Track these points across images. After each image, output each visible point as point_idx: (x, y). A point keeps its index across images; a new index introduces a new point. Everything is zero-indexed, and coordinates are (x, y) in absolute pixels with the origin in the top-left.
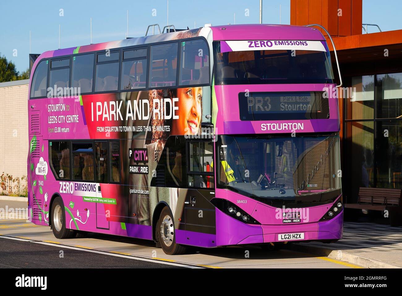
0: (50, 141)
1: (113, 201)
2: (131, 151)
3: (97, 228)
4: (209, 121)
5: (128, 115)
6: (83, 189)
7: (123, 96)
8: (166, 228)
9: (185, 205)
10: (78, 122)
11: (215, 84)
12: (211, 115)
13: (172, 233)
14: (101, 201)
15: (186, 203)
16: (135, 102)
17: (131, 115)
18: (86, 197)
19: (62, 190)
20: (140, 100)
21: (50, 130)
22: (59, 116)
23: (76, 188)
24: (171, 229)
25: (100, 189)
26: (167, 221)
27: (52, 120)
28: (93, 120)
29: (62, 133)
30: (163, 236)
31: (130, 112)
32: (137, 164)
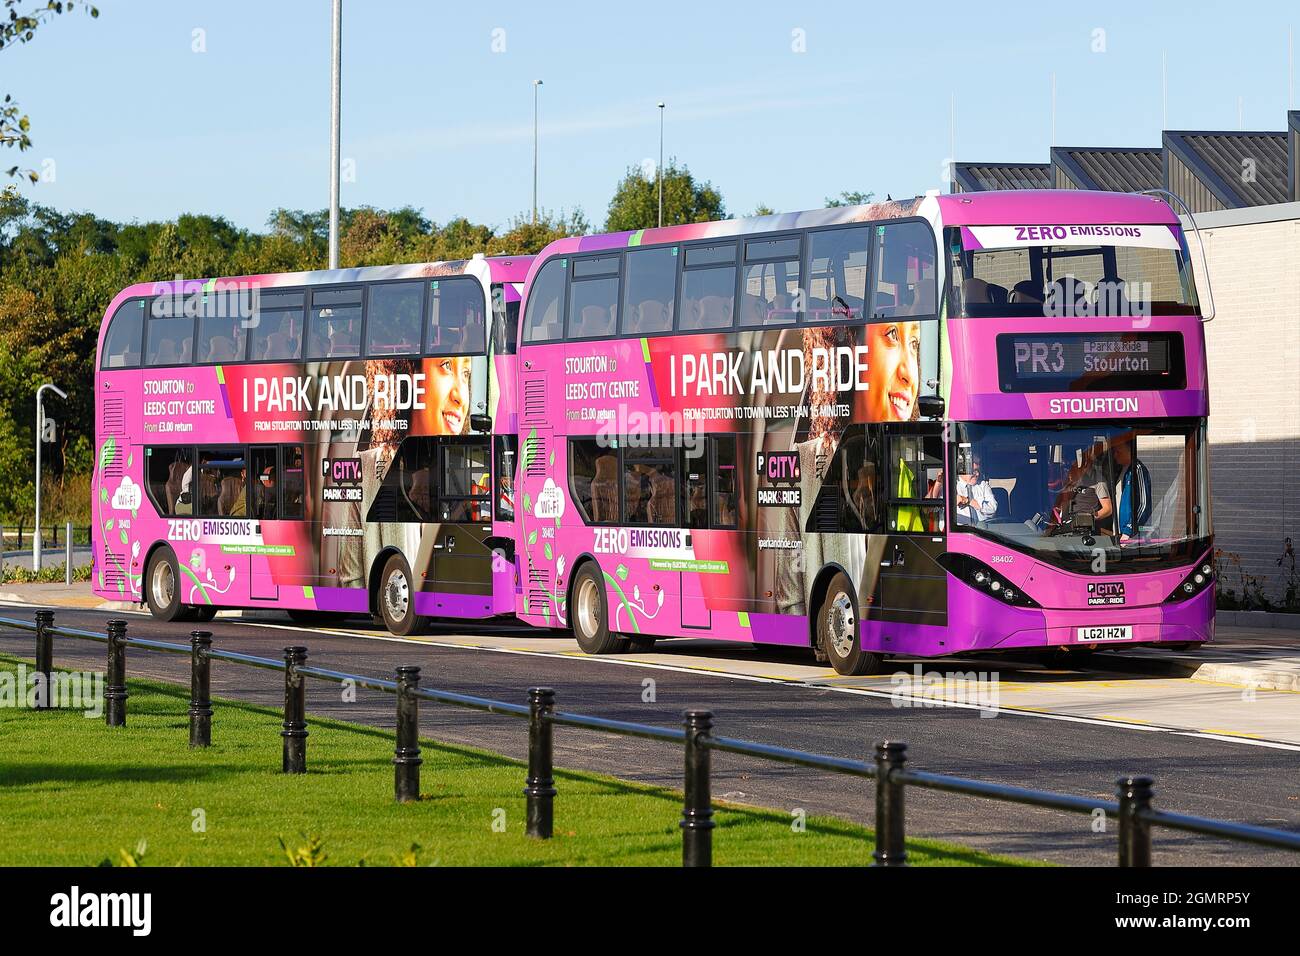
0: (146, 447)
1: (287, 551)
2: (327, 463)
3: (251, 598)
4: (483, 412)
6: (220, 531)
7: (313, 369)
8: (395, 591)
9: (435, 551)
10: (213, 412)
11: (496, 353)
12: (487, 403)
13: (405, 600)
15: (436, 547)
16: (338, 380)
18: (227, 546)
20: (348, 377)
21: (151, 428)
22: (171, 403)
23: (207, 531)
24: (404, 593)
25: (259, 530)
26: (396, 578)
27: (154, 408)
29: (174, 433)
30: (390, 605)
32: (340, 485)
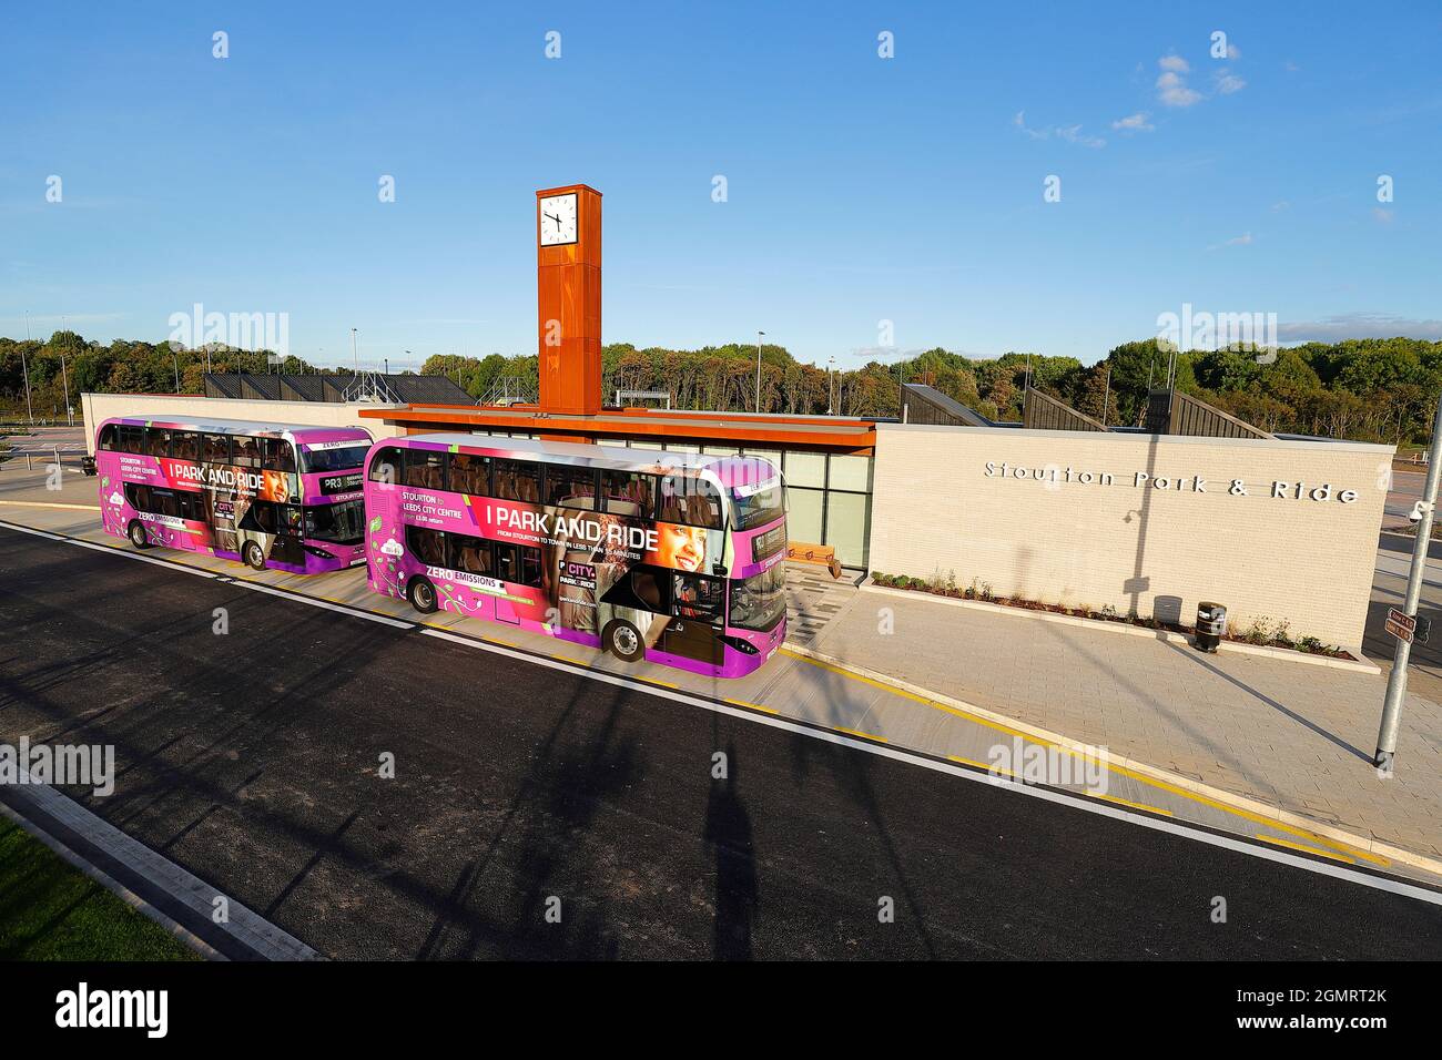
5: (557, 530)
17: (565, 530)
19: (431, 572)
28: (489, 522)
31: (561, 527)
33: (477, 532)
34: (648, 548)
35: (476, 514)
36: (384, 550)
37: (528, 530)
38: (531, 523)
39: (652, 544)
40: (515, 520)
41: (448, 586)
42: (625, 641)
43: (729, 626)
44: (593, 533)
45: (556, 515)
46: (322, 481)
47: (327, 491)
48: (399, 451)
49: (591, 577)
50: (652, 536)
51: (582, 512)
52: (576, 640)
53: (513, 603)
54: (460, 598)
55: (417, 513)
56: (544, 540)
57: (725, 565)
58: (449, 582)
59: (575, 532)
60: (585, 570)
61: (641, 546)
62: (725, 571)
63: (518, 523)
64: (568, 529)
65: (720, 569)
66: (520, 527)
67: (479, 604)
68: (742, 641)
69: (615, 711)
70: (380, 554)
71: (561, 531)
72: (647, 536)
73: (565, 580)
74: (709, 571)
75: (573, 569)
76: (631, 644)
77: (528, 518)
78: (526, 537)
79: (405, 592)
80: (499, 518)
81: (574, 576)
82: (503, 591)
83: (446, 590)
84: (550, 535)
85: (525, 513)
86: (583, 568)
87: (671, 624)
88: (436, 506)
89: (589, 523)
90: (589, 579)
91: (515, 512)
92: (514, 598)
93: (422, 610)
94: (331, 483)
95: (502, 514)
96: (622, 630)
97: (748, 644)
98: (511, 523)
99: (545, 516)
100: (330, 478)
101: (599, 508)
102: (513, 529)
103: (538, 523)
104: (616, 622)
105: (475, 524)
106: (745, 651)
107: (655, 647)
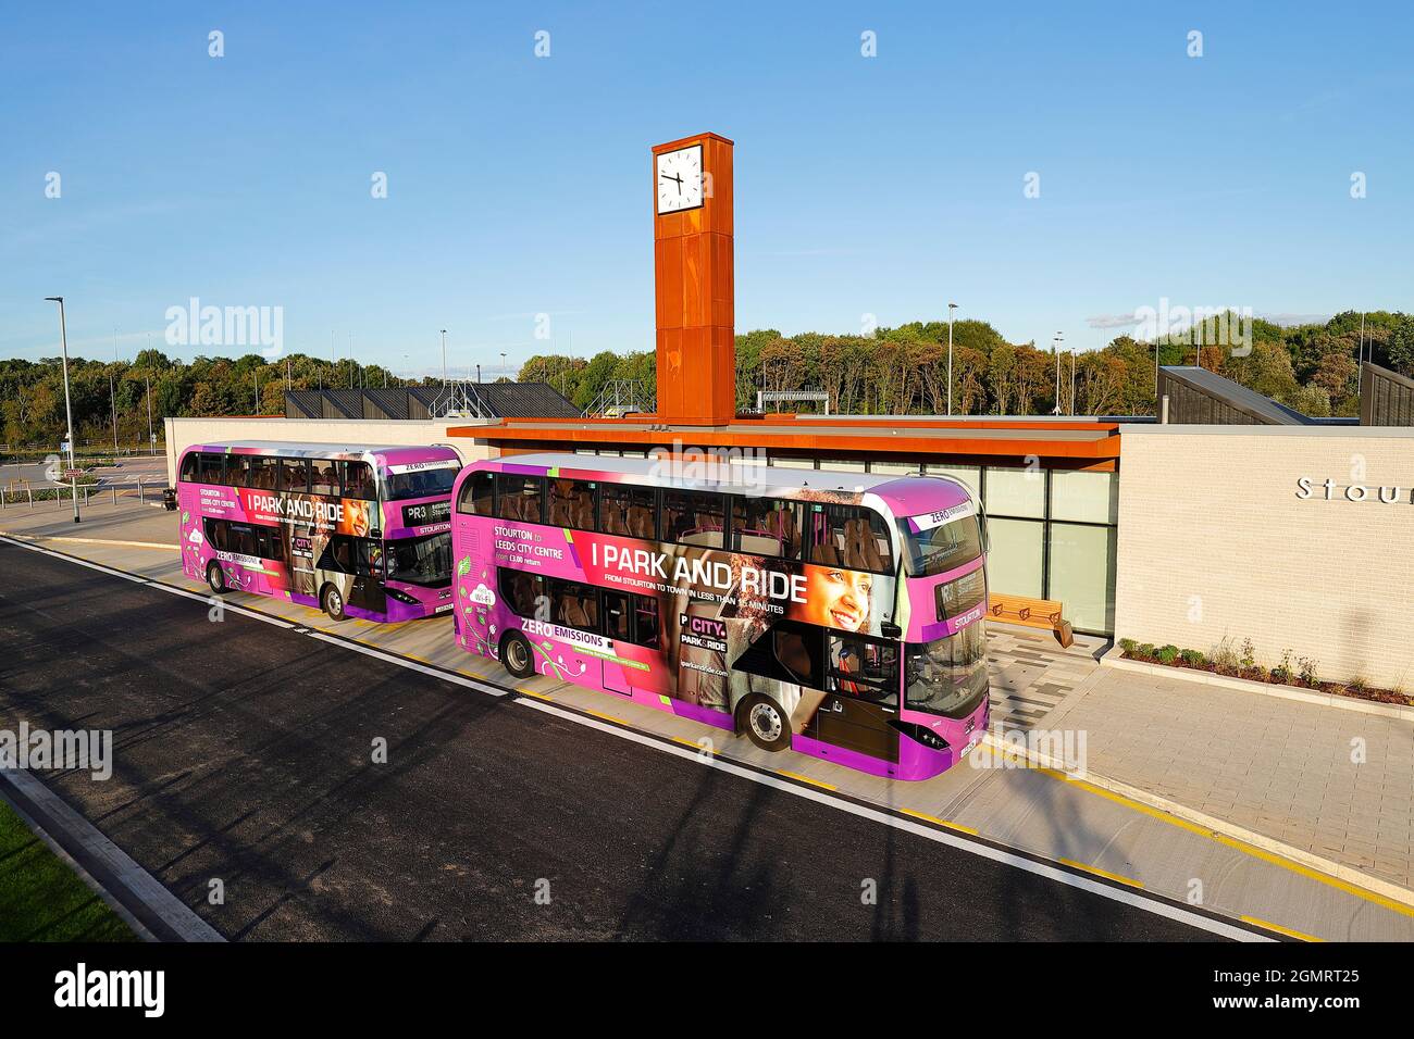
5: (677, 575)
14: (612, 659)
17: (687, 575)
19: (527, 627)
28: (595, 563)
31: (682, 571)
33: (579, 576)
34: (794, 599)
35: (580, 554)
36: (473, 598)
37: (641, 575)
38: (645, 565)
39: (798, 594)
40: (626, 561)
41: (546, 644)
42: (765, 723)
43: (905, 708)
44: (723, 579)
45: (676, 555)
46: (405, 509)
47: (410, 522)
48: (491, 476)
49: (721, 637)
50: (799, 583)
51: (709, 552)
52: (702, 719)
53: (623, 667)
54: (561, 660)
55: (511, 552)
56: (661, 587)
57: (897, 623)
58: (550, 640)
59: (699, 577)
60: (712, 627)
61: (784, 596)
62: (898, 632)
63: (630, 565)
64: (691, 573)
65: (891, 629)
66: (632, 570)
67: (583, 668)
68: (923, 730)
69: (750, 815)
70: (467, 602)
71: (682, 575)
72: (792, 582)
73: (688, 640)
74: (876, 632)
75: (697, 625)
76: (774, 727)
77: (642, 559)
78: (640, 583)
79: (496, 650)
80: (607, 559)
81: (700, 634)
82: (611, 652)
83: (543, 648)
84: (669, 581)
85: (637, 553)
86: (709, 624)
87: (826, 702)
88: (532, 543)
89: (717, 565)
90: (718, 639)
91: (625, 551)
92: (624, 662)
93: (517, 674)
94: (415, 513)
95: (611, 554)
96: (759, 709)
97: (932, 734)
98: (622, 565)
99: (663, 557)
100: (413, 507)
101: (730, 547)
102: (624, 573)
103: (654, 564)
104: (754, 698)
105: (579, 566)
106: (929, 743)
107: (805, 733)
